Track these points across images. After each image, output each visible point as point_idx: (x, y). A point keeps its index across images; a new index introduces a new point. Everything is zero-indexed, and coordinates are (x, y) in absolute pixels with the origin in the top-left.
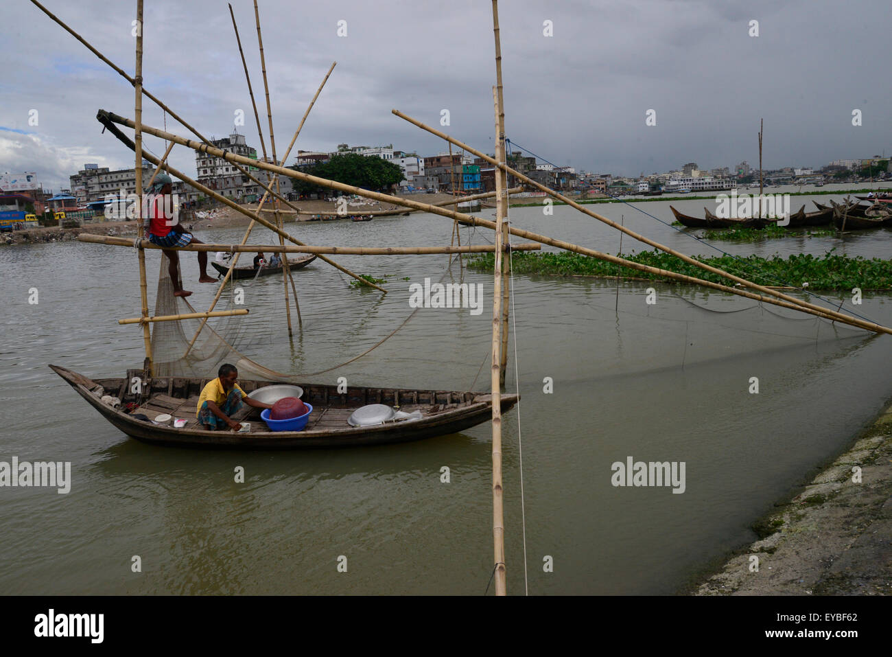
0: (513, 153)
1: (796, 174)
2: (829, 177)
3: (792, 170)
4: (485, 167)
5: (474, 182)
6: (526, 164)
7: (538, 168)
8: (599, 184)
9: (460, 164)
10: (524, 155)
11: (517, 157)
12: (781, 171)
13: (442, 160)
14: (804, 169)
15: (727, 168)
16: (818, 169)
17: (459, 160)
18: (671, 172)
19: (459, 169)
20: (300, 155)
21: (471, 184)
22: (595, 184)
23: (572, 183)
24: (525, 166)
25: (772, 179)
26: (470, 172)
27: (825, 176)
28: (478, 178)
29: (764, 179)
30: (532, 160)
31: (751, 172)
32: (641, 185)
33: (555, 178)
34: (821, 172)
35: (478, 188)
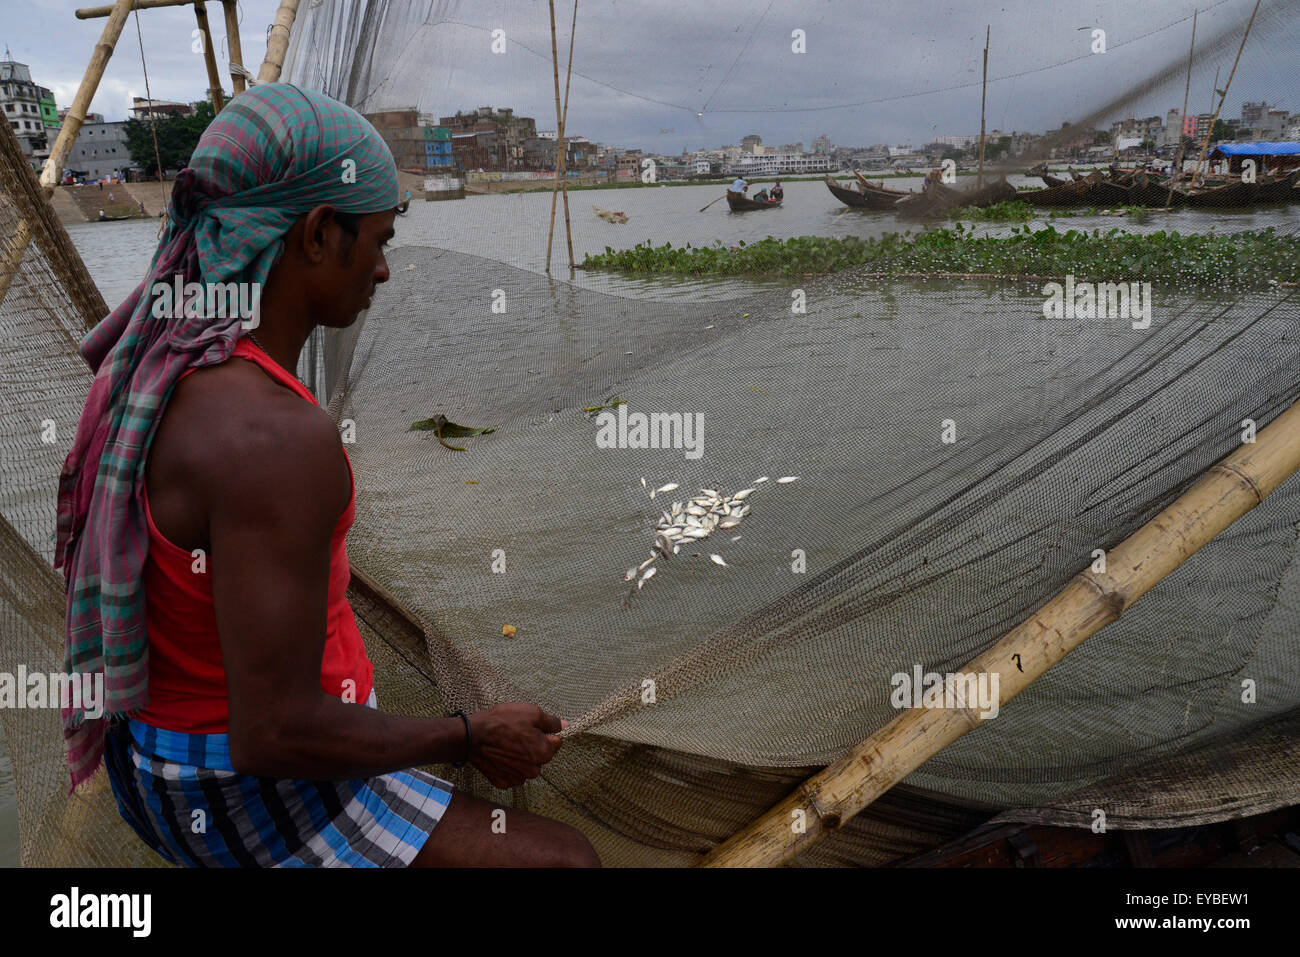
0: (500, 111)
1: (892, 154)
2: (934, 158)
3: (886, 149)
4: (458, 132)
5: (443, 156)
6: (522, 128)
7: (540, 136)
8: (629, 162)
9: (416, 125)
10: (518, 113)
11: (507, 116)
12: (871, 150)
13: (388, 118)
14: (900, 147)
15: (800, 144)
16: (918, 148)
17: (415, 119)
18: (724, 148)
19: (417, 134)
20: (138, 105)
21: (437, 159)
22: (623, 162)
23: (592, 159)
24: (520, 132)
25: (860, 161)
26: (436, 138)
27: (928, 157)
28: (448, 149)
29: (850, 160)
30: (530, 122)
31: (833, 150)
32: (700, 163)
33: (566, 150)
34: (922, 152)
35: (449, 165)
